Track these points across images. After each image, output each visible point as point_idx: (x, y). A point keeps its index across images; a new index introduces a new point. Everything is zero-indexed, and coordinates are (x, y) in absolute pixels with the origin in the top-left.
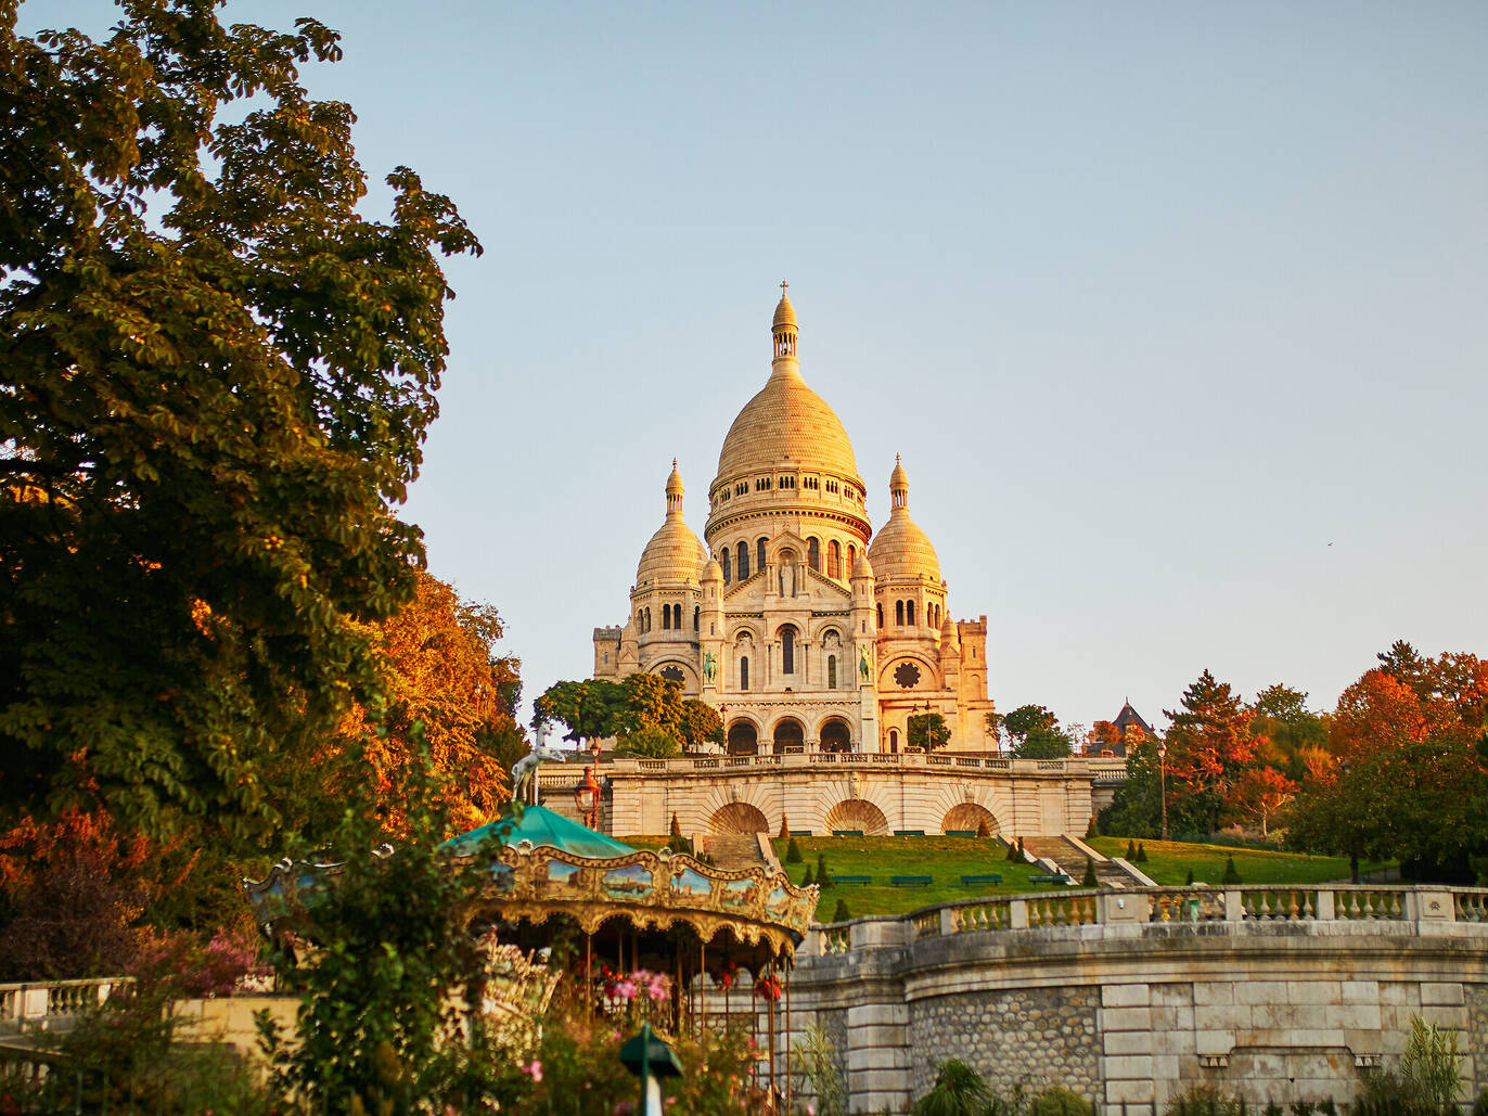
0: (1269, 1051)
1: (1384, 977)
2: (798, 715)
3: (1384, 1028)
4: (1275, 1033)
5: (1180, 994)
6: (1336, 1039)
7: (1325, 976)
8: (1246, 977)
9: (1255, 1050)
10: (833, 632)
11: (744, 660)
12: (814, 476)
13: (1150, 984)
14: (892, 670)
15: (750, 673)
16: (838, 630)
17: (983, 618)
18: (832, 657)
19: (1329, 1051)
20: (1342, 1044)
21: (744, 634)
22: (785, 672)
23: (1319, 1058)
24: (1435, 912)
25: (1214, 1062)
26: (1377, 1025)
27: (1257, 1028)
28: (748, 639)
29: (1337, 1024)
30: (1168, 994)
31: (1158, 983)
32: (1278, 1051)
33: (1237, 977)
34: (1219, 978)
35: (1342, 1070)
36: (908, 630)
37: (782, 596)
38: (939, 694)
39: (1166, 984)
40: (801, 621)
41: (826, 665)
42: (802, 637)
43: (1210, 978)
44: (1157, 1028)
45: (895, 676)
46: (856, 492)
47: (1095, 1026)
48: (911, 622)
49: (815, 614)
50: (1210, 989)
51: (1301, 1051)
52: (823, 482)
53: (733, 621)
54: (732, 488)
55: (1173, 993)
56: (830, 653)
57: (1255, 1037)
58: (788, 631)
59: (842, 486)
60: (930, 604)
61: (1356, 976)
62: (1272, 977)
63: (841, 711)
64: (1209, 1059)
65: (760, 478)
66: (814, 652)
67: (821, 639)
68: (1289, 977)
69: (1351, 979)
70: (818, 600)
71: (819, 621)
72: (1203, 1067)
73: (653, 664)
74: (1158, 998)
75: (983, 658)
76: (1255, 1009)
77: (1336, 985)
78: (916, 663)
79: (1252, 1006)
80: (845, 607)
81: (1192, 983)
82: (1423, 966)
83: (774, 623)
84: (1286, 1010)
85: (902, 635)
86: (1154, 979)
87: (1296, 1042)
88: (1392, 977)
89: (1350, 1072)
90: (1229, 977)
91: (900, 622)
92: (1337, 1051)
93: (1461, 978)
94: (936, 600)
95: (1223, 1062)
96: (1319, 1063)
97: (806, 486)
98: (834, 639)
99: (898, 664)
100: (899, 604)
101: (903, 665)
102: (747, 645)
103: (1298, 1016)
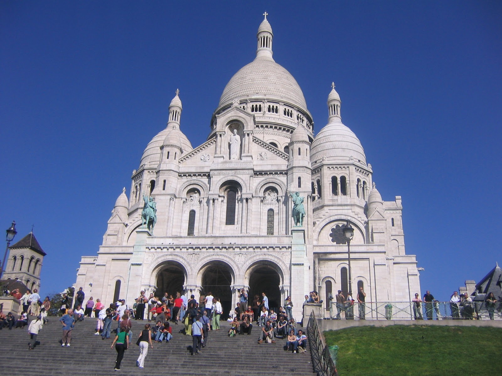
2: (226, 260)
10: (274, 190)
11: (192, 214)
14: (328, 230)
15: (196, 225)
16: (277, 187)
18: (271, 210)
21: (193, 191)
22: (227, 224)
28: (197, 195)
36: (341, 198)
37: (230, 157)
40: (242, 178)
41: (265, 217)
42: (245, 192)
45: (331, 235)
48: (344, 192)
49: (258, 173)
53: (185, 179)
56: (269, 207)
58: (231, 188)
60: (359, 180)
63: (271, 256)
66: (254, 204)
67: (261, 194)
70: (260, 162)
71: (260, 180)
80: (284, 168)
83: (218, 180)
85: (336, 203)
91: (335, 192)
94: (363, 178)
97: (269, 111)
98: (273, 195)
99: (333, 225)
100: (334, 179)
101: (337, 226)
102: (196, 202)
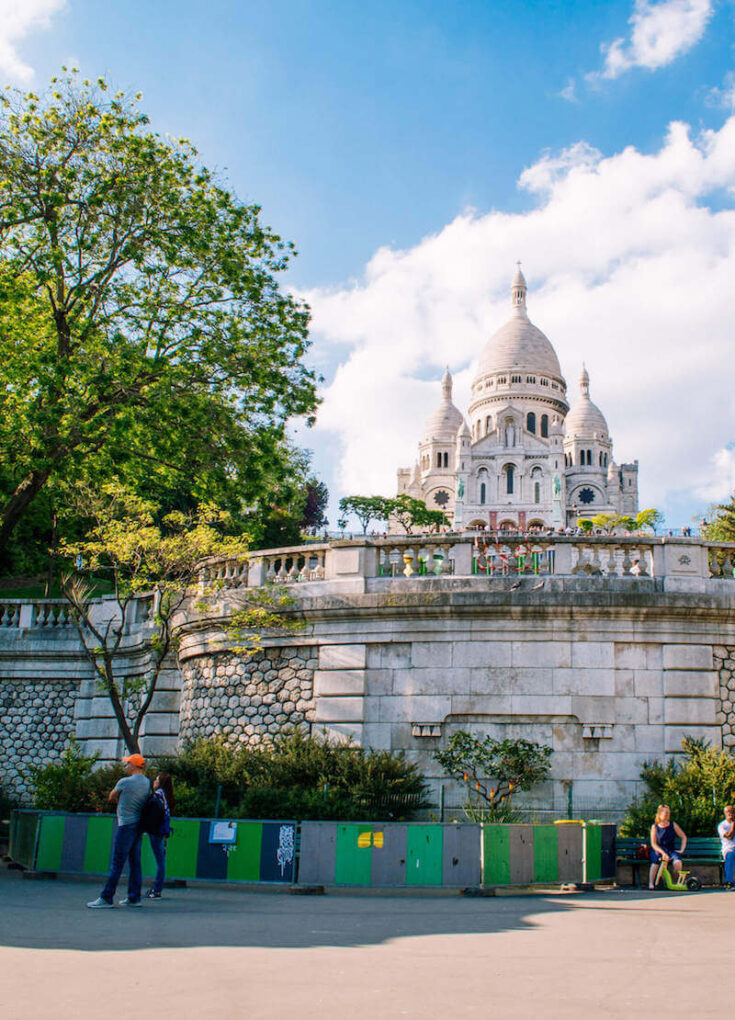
0: (488, 720)
1: (622, 638)
2: (513, 519)
3: (619, 695)
4: (494, 699)
5: (398, 656)
6: (564, 707)
7: (556, 636)
8: (466, 636)
9: (472, 719)
10: (538, 468)
11: (483, 486)
12: (533, 376)
13: (368, 644)
14: (577, 493)
15: (486, 494)
16: (541, 467)
17: (636, 462)
18: (537, 484)
19: (554, 720)
20: (570, 714)
21: (483, 469)
22: (508, 493)
23: (544, 728)
24: (684, 567)
25: (427, 732)
26: (611, 692)
27: (477, 695)
28: (485, 472)
29: (564, 691)
30: (386, 655)
31: (377, 643)
32: (498, 720)
33: (458, 637)
34: (438, 637)
35: (568, 742)
36: (587, 468)
37: (507, 445)
38: (605, 507)
39: (385, 644)
40: (518, 461)
41: (533, 488)
42: (517, 472)
43: (430, 637)
44: (372, 693)
45: (579, 496)
46: (560, 386)
47: (311, 689)
48: (589, 463)
49: (527, 457)
50: (429, 649)
51: (522, 720)
52: (538, 379)
53: (476, 461)
54: (483, 383)
55: (392, 654)
56: (536, 481)
57: (473, 704)
58: (510, 468)
59: (550, 382)
60: (601, 452)
61: (589, 636)
62: (494, 636)
63: (541, 516)
64: (422, 728)
65: (500, 377)
66: (526, 480)
67: (530, 473)
68: (514, 636)
69: (583, 640)
70: (529, 449)
71: (530, 461)
72: (416, 737)
73: (430, 489)
74: (376, 660)
75: (636, 486)
76: (474, 672)
77: (567, 646)
78: (592, 489)
79: (471, 668)
80: (546, 453)
81: (410, 643)
82: (666, 626)
83: (501, 462)
84: (508, 673)
85: (584, 471)
86: (373, 639)
87: (517, 710)
88: (630, 638)
89: (577, 745)
90: (448, 637)
91: (582, 463)
92: (564, 720)
93: (710, 639)
94: (605, 450)
95: (437, 732)
96: (543, 733)
97: (528, 382)
98: (539, 472)
99: (581, 489)
100: (582, 452)
101: (584, 489)
102: (485, 476)
103: (521, 680)
